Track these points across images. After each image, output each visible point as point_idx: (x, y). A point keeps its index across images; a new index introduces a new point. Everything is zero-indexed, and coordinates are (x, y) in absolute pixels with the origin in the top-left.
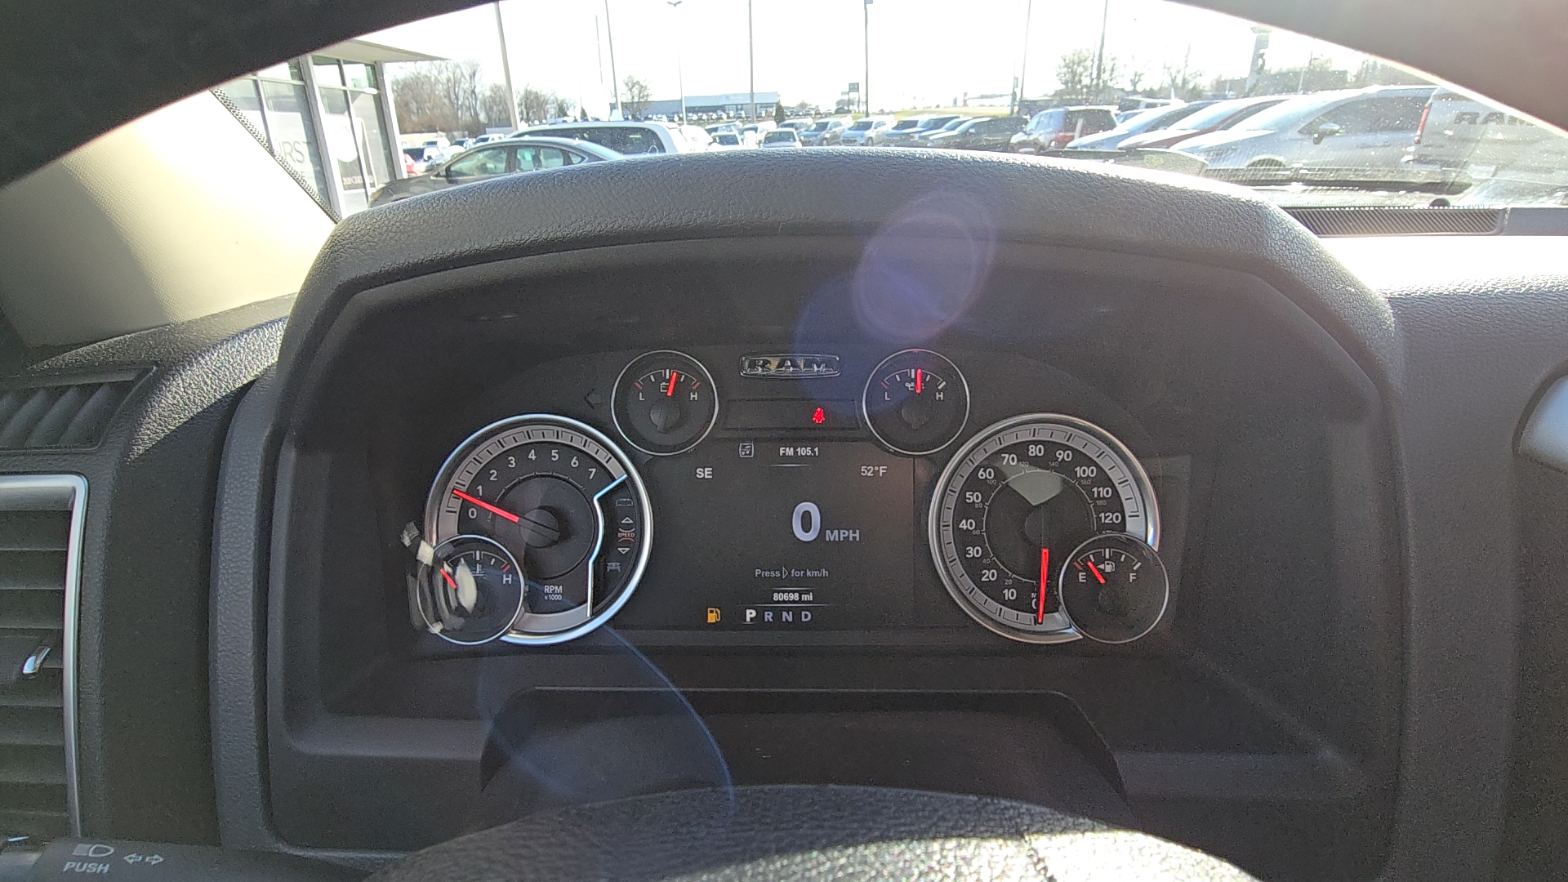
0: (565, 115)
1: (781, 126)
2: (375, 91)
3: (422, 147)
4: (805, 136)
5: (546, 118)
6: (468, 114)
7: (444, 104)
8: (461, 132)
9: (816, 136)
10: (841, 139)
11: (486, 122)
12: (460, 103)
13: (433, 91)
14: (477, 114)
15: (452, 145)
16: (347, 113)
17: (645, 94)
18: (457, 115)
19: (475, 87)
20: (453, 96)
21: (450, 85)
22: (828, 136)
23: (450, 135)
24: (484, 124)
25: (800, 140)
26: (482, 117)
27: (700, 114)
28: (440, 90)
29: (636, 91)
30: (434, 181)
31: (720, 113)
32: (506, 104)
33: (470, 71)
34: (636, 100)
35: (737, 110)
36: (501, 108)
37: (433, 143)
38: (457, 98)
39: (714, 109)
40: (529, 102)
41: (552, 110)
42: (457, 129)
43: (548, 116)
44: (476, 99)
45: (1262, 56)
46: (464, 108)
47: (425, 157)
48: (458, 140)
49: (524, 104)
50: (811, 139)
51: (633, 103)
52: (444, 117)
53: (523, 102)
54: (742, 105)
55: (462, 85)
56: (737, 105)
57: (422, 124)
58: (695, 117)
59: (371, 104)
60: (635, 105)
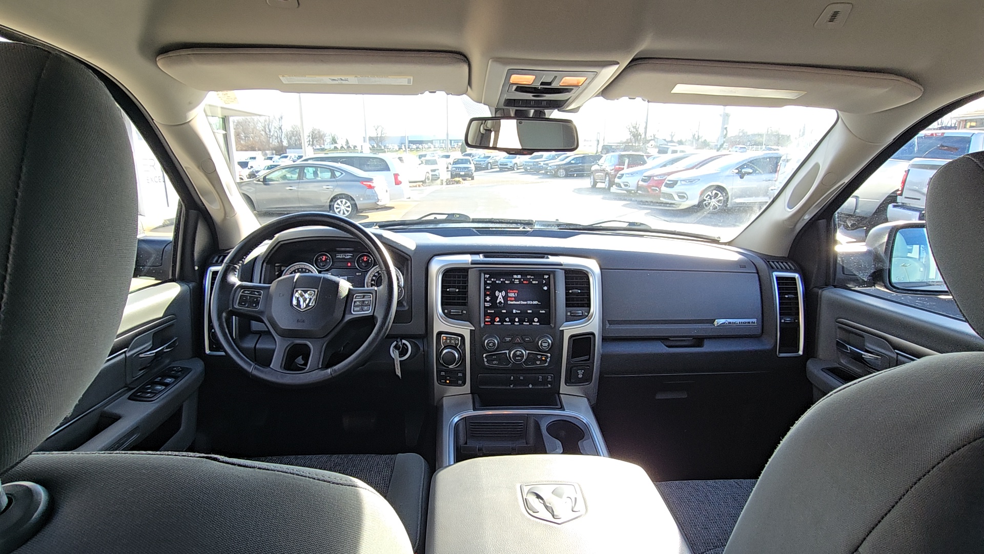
0: (336, 143)
1: (464, 156)
2: (224, 132)
3: (247, 161)
4: (476, 161)
5: (324, 145)
6: (276, 141)
7: (262, 135)
8: (271, 151)
9: (485, 161)
10: (499, 163)
11: (287, 145)
12: (271, 134)
13: (255, 127)
14: (282, 141)
15: (265, 159)
18: (269, 141)
19: (282, 125)
20: (267, 130)
21: (266, 123)
22: (491, 161)
23: (264, 153)
24: (285, 147)
25: (474, 163)
26: (285, 143)
27: (418, 145)
28: (260, 127)
29: (379, 129)
30: (256, 184)
31: (429, 144)
32: (300, 136)
33: (279, 117)
34: (379, 135)
35: (440, 143)
36: (297, 138)
37: (254, 158)
38: (270, 131)
39: (426, 142)
40: (314, 135)
41: (328, 139)
42: (268, 150)
43: (326, 143)
44: (282, 132)
45: (726, 128)
46: (274, 137)
47: (249, 166)
48: (268, 156)
49: (311, 136)
50: (481, 163)
51: (377, 137)
52: (261, 142)
53: (311, 135)
54: (443, 140)
55: (274, 124)
56: (440, 140)
57: (247, 146)
58: (414, 147)
60: (379, 138)
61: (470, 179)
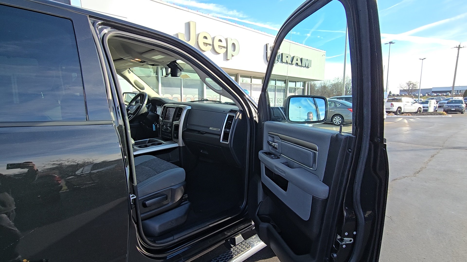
2: (303, 88)
16: (294, 93)
17: (415, 86)
29: (411, 86)
34: (411, 89)
35: (457, 92)
39: (446, 92)
51: (409, 90)
54: (460, 90)
59: (301, 90)
60: (410, 90)
61: (460, 113)
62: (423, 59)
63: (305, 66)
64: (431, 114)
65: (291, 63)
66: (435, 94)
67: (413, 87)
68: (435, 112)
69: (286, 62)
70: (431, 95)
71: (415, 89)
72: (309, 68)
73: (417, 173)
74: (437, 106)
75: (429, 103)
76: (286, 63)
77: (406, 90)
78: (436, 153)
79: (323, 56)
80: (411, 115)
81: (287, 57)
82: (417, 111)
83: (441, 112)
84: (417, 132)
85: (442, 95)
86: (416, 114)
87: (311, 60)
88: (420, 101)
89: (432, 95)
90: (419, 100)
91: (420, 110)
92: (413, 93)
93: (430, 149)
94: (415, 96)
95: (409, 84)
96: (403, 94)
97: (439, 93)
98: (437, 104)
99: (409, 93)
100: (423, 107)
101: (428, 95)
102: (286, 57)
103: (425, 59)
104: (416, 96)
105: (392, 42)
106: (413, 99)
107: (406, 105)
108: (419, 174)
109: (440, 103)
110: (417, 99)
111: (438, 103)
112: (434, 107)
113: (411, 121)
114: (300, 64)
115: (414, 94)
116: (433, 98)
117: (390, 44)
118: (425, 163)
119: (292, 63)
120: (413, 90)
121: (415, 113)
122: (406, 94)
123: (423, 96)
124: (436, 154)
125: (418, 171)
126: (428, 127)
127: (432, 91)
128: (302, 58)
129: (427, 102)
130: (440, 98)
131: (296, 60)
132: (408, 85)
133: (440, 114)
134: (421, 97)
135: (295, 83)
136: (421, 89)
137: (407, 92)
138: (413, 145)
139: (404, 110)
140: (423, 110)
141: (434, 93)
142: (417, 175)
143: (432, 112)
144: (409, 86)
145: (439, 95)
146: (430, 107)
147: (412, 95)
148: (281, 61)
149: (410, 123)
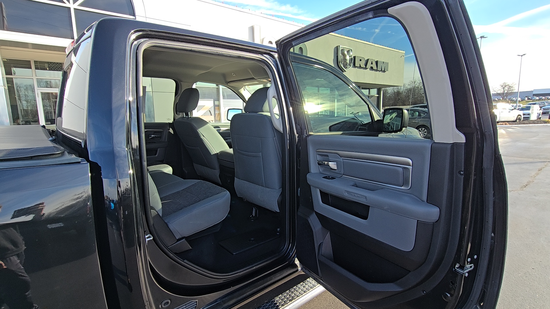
2: (377, 95)
17: (511, 89)
29: (506, 88)
34: (506, 92)
59: (376, 99)
60: (505, 94)
62: (522, 56)
63: (382, 70)
64: (534, 122)
65: (365, 67)
66: (537, 97)
67: (509, 90)
68: (538, 120)
69: (359, 66)
70: (531, 99)
71: (511, 92)
72: (386, 72)
73: (524, 187)
74: (540, 112)
75: (531, 109)
76: (359, 68)
77: (500, 93)
78: (544, 166)
79: (401, 57)
80: (509, 124)
81: (361, 60)
82: (515, 119)
83: (546, 120)
84: (519, 144)
85: (546, 98)
86: (515, 123)
87: (387, 62)
88: (518, 107)
89: (533, 99)
90: (517, 105)
91: (519, 118)
92: (509, 97)
93: (536, 162)
94: (511, 101)
95: (504, 86)
96: (496, 99)
97: (542, 97)
98: (540, 110)
99: (503, 97)
100: (524, 114)
101: (528, 99)
102: (359, 60)
103: (524, 55)
104: (513, 101)
105: (484, 36)
106: (510, 104)
107: (502, 112)
108: (526, 188)
109: (544, 109)
110: (515, 105)
111: (542, 109)
112: (538, 113)
113: (509, 131)
114: (375, 68)
115: (510, 99)
116: (536, 103)
117: (481, 38)
118: (532, 177)
119: (367, 67)
120: (509, 93)
121: (514, 121)
122: (500, 99)
123: (522, 100)
124: (544, 168)
125: (525, 185)
126: (532, 138)
127: (533, 93)
128: (378, 61)
129: (528, 108)
130: (544, 102)
131: (371, 63)
132: (502, 87)
133: (545, 122)
134: (519, 102)
135: (368, 90)
136: (520, 92)
137: (501, 97)
138: (516, 158)
139: (499, 119)
140: (524, 118)
141: (535, 96)
142: (524, 188)
143: (535, 120)
144: (504, 88)
145: (543, 99)
146: (532, 114)
147: (508, 100)
148: (354, 65)
149: (508, 133)
